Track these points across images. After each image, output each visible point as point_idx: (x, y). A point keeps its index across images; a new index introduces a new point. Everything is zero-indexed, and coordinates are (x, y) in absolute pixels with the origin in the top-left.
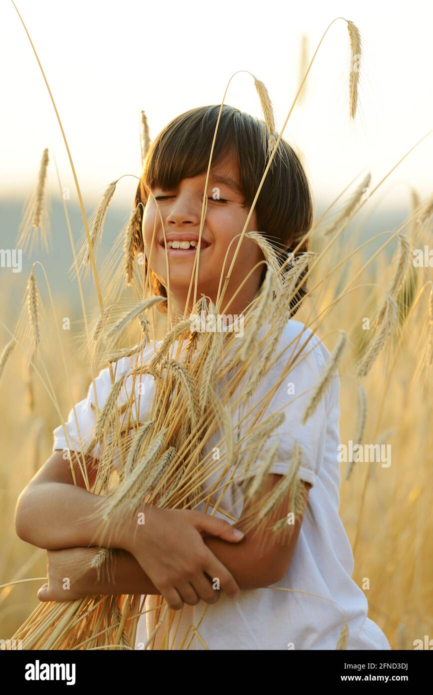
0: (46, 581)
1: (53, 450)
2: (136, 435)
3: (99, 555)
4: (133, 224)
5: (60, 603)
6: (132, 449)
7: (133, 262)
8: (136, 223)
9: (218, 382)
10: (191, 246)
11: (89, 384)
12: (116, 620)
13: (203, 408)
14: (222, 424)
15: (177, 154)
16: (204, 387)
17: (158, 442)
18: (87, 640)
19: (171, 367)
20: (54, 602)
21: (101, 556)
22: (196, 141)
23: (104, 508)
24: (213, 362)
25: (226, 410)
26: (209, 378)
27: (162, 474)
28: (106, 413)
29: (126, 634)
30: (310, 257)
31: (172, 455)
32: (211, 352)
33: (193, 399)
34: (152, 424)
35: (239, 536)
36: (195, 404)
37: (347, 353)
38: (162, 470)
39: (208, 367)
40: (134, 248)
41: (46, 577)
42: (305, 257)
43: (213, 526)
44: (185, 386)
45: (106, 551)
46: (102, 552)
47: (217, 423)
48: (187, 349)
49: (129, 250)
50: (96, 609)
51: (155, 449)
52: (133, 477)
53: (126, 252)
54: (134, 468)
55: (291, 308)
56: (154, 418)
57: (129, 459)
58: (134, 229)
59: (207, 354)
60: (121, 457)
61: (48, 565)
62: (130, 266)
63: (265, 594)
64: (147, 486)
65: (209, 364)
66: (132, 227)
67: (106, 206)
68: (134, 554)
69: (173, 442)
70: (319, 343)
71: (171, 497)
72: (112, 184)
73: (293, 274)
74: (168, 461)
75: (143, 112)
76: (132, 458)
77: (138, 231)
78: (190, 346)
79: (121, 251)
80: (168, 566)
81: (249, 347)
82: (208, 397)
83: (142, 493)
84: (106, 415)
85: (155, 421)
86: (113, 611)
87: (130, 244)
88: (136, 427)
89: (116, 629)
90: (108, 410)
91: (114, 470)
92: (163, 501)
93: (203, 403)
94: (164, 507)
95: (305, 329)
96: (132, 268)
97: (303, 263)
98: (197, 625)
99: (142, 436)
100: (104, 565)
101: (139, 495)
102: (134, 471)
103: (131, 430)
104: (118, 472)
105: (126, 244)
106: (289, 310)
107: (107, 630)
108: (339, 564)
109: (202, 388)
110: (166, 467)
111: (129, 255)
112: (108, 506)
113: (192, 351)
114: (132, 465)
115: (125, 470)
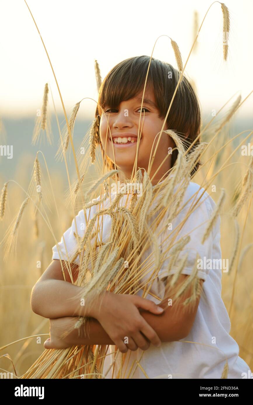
0: (48, 336)
1: (52, 259)
2: (101, 250)
3: (79, 321)
4: (95, 127)
5: (57, 350)
6: (99, 258)
7: (95, 150)
8: (96, 127)
9: (149, 219)
10: (128, 141)
11: (72, 219)
12: (91, 359)
13: (141, 235)
14: (152, 244)
15: (117, 87)
16: (141, 223)
17: (114, 255)
18: (74, 371)
19: (122, 211)
20: (53, 349)
21: (80, 321)
22: (128, 79)
23: (82, 293)
24: (147, 208)
25: (155, 235)
26: (144, 217)
27: (116, 274)
28: (86, 237)
29: (97, 367)
30: (205, 146)
31: (122, 262)
32: (145, 202)
33: (135, 230)
34: (110, 244)
35: (160, 310)
36: (136, 232)
37: (227, 201)
38: (116, 271)
39: (143, 211)
40: (95, 142)
41: (49, 333)
42: (202, 146)
43: (146, 305)
44: (130, 222)
45: (83, 318)
46: (81, 319)
47: (149, 243)
48: (132, 200)
49: (93, 143)
50: (79, 353)
51: (112, 259)
52: (99, 275)
53: (91, 144)
54: (99, 270)
55: (192, 175)
56: (111, 241)
57: (97, 264)
58: (95, 130)
59: (143, 202)
60: (92, 263)
61: (50, 328)
62: (93, 152)
63: (178, 345)
64: (107, 280)
65: (144, 209)
66: (94, 129)
67: (75, 117)
68: (99, 321)
69: (123, 255)
70: (208, 197)
71: (122, 287)
72: (77, 104)
73: (193, 155)
74: (119, 266)
75: (96, 61)
76: (99, 264)
77: (97, 132)
78: (133, 198)
79: (88, 144)
80: (119, 328)
81: (168, 199)
82: (144, 228)
83: (104, 284)
84: (87, 238)
85: (112, 243)
86: (89, 354)
87: (93, 140)
88: (100, 245)
89: (91, 364)
90: (88, 235)
91: (88, 270)
92: (117, 289)
93: (141, 232)
94: (118, 292)
95: (201, 188)
96: (94, 153)
97: (200, 149)
98: (139, 360)
99: (104, 251)
100: (82, 327)
101: (103, 286)
102: (100, 271)
103: (98, 248)
104: (90, 272)
105: (90, 140)
106: (190, 177)
107: (86, 365)
108: (221, 326)
109: (140, 223)
110: (118, 269)
111: (93, 146)
112: (84, 292)
113: (134, 201)
114: (99, 268)
115: (95, 271)
